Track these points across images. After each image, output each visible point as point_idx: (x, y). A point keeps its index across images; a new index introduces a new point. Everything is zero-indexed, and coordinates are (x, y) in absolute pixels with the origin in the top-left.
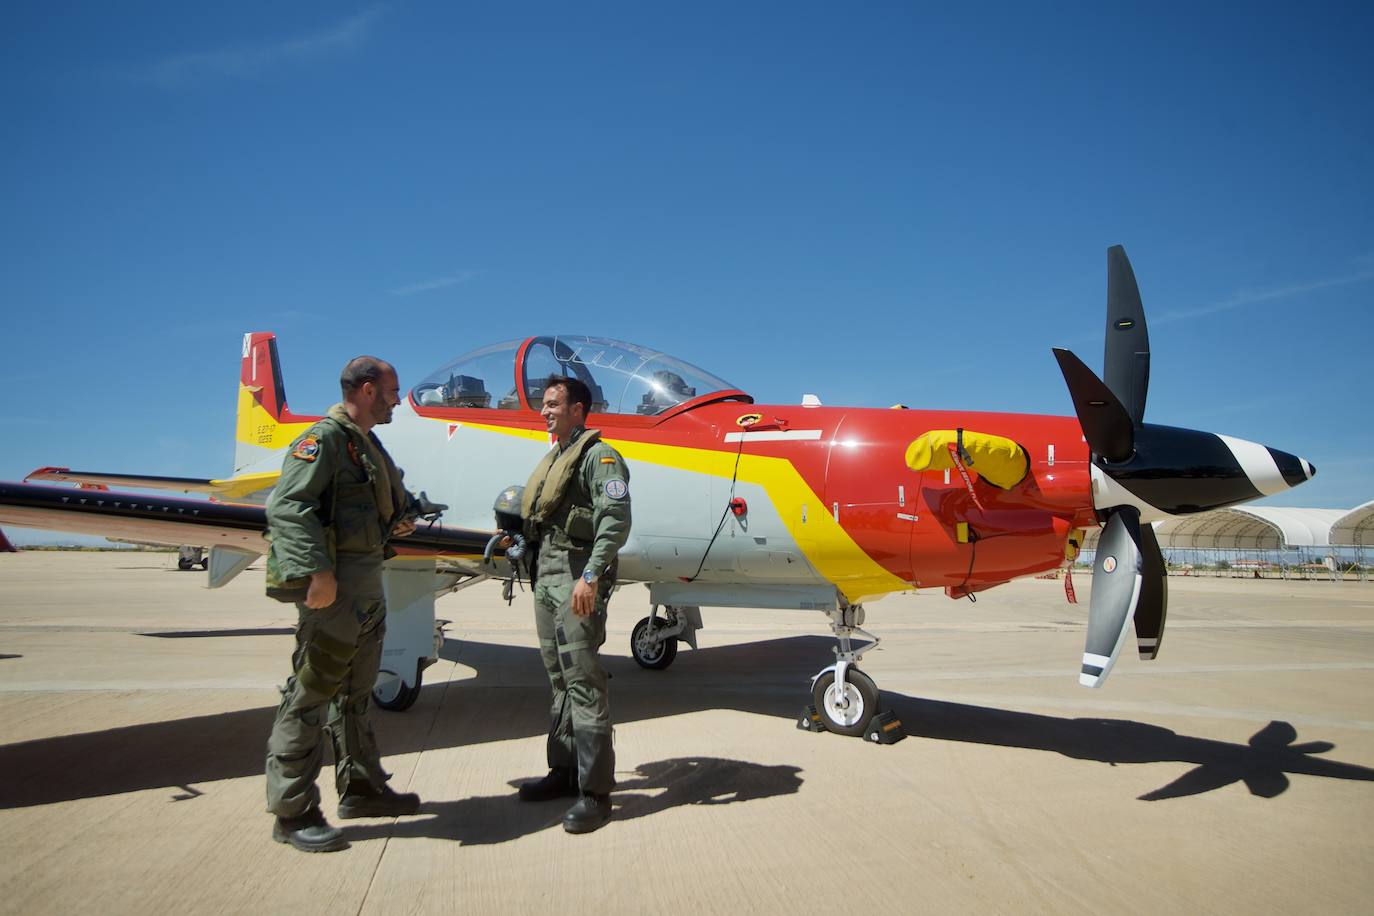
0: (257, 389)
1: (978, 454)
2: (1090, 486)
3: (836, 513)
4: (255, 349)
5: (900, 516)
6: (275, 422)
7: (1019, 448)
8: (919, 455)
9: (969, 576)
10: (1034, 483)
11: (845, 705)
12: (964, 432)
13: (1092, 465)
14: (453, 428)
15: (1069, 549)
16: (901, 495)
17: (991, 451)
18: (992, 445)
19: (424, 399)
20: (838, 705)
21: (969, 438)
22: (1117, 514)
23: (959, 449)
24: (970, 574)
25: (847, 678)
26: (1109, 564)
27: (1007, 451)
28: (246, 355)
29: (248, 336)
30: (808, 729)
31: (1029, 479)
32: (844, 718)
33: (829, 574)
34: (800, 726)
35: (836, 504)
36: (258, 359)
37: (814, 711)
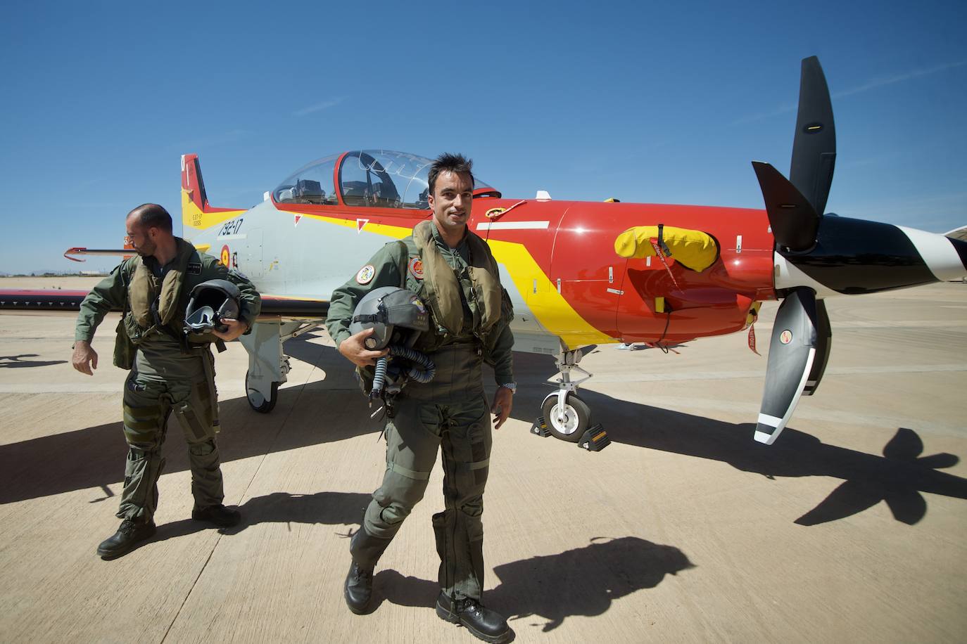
0: (189, 192)
1: (676, 246)
2: (773, 271)
3: (559, 286)
4: (187, 165)
5: (609, 290)
6: (201, 212)
7: (712, 240)
8: (625, 246)
9: (664, 336)
10: (723, 267)
11: (565, 420)
12: (664, 227)
13: (776, 253)
14: (298, 218)
15: (749, 317)
16: (611, 274)
17: (687, 244)
18: (688, 239)
19: (281, 197)
20: (560, 420)
21: (670, 232)
22: (795, 294)
23: (660, 240)
24: (664, 334)
25: (567, 402)
26: (785, 336)
27: (701, 244)
28: (183, 170)
29: (183, 156)
30: (539, 434)
31: (718, 264)
32: (564, 429)
33: (554, 330)
34: (532, 431)
35: (559, 280)
36: (189, 172)
37: (543, 423)
